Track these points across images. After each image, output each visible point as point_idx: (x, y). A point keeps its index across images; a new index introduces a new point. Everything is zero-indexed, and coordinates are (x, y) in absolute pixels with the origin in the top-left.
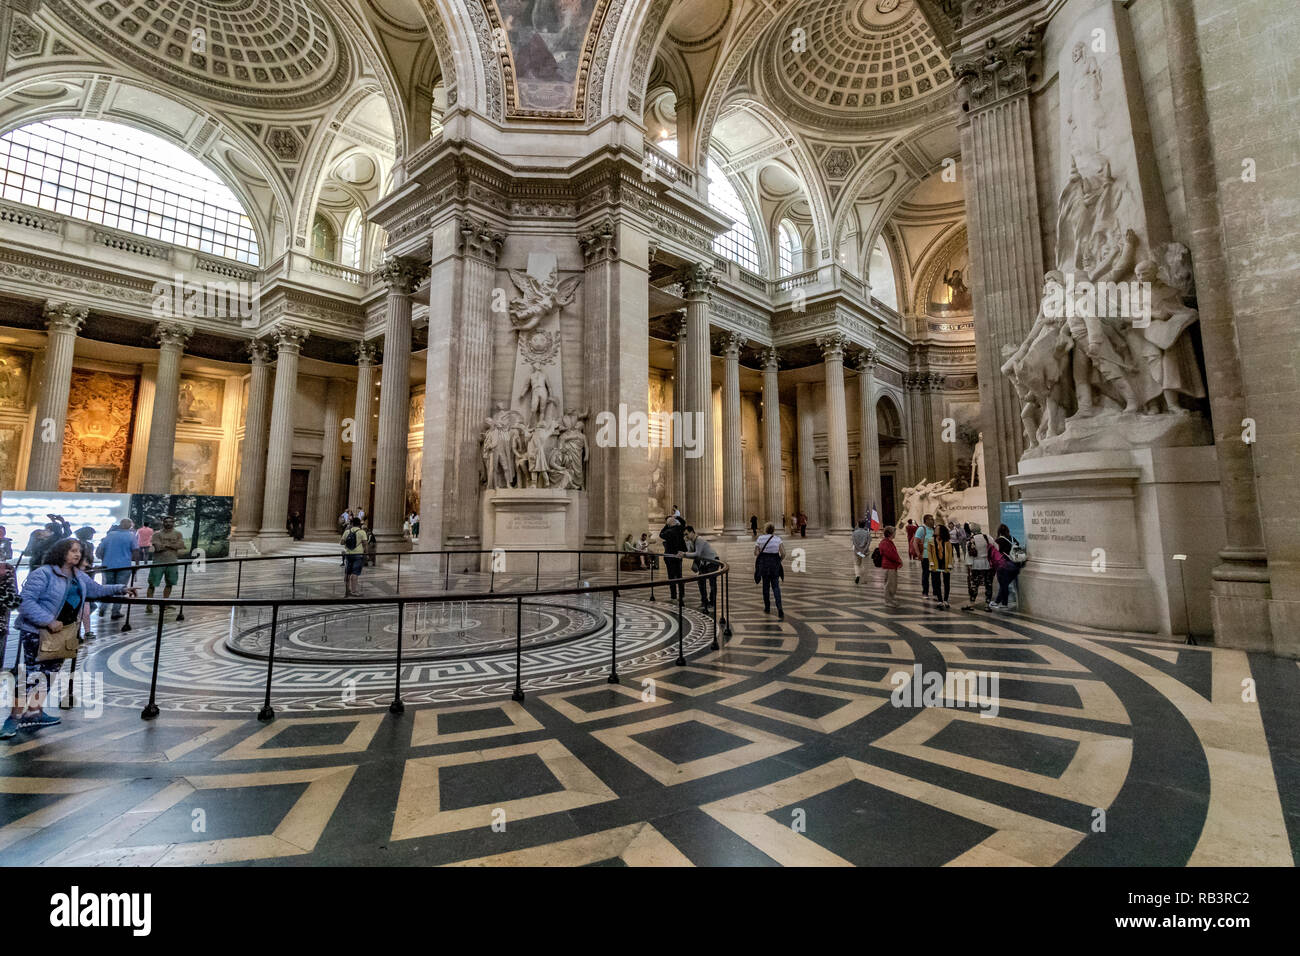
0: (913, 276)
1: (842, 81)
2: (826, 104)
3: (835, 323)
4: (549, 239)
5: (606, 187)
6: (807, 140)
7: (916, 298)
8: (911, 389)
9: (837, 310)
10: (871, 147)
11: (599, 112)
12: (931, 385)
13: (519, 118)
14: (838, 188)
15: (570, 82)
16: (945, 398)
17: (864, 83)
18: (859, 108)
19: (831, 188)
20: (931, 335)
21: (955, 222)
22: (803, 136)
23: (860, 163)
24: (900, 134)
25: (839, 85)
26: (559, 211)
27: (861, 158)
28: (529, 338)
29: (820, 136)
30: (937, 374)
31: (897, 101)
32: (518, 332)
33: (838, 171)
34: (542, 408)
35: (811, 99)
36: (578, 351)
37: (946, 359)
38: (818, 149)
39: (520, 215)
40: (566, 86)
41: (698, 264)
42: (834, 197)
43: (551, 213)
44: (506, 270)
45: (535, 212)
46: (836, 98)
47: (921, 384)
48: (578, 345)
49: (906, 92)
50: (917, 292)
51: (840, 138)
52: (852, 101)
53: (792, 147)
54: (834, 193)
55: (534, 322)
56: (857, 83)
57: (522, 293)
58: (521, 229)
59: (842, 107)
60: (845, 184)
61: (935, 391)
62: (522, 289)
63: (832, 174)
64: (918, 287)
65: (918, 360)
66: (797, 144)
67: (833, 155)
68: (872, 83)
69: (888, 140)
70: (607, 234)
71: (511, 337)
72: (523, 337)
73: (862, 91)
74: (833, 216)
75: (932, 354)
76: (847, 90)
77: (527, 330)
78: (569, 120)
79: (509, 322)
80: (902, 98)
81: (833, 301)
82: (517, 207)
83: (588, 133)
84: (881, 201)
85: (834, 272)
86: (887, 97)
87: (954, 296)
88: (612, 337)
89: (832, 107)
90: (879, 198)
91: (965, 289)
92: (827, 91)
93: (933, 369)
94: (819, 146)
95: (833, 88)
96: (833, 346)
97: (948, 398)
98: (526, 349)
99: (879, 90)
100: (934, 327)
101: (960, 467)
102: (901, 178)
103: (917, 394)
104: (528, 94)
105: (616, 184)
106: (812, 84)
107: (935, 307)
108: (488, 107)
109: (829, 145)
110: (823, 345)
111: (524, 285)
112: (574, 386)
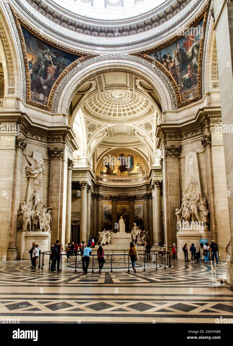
0: (97, 161)
1: (100, 106)
2: (94, 111)
3: (86, 178)
4: (38, 147)
5: (61, 136)
6: (86, 119)
7: (97, 169)
8: (94, 199)
9: (87, 173)
10: (101, 126)
11: (57, 111)
12: (99, 198)
13: (31, 104)
14: (90, 135)
15: (47, 96)
16: (102, 202)
17: (105, 109)
18: (102, 114)
19: (88, 134)
20: (100, 182)
21: (111, 148)
22: (85, 117)
23: (98, 129)
24: (110, 125)
25: (99, 107)
26: (42, 138)
27: (98, 128)
28: (33, 180)
29: (89, 119)
30: (101, 194)
31: (112, 116)
32: (28, 178)
33: (91, 130)
34: (38, 205)
35: (91, 108)
36: (46, 186)
37: (103, 190)
38: (88, 122)
39: (30, 137)
40: (46, 98)
41: (72, 160)
42: (89, 137)
43: (39, 139)
44: (25, 155)
45: (35, 137)
46: (97, 110)
47: (96, 197)
48: (46, 184)
49: (114, 115)
50: (97, 167)
51: (94, 121)
52: (100, 112)
53: (81, 119)
54: (89, 136)
55: (36, 175)
56: (103, 108)
57: (30, 164)
58: (30, 142)
59: (98, 113)
60: (92, 134)
61: (100, 200)
62: (31, 163)
63: (90, 130)
64: (98, 165)
65: (96, 190)
66: (83, 119)
67: (91, 125)
68: (107, 109)
69: (107, 125)
70: (62, 152)
71: (26, 179)
72: (31, 180)
73: (104, 110)
74: (88, 142)
75: (101, 188)
76: (100, 109)
77: (33, 178)
78: (46, 109)
79: (25, 173)
80: (113, 116)
81: (87, 171)
82: (29, 134)
83: (52, 115)
84: (98, 140)
85: (86, 160)
86: (109, 114)
87: (107, 170)
88: (61, 185)
89: (95, 112)
90: (98, 139)
91: (110, 169)
92: (95, 107)
93: (100, 193)
94: (88, 121)
95: (97, 107)
96: (85, 185)
97: (104, 202)
98: (32, 184)
99: (108, 112)
100: (101, 179)
101: (105, 225)
102: (105, 135)
103: (95, 200)
104: (34, 96)
105: (64, 136)
106: (92, 105)
107: (102, 173)
108: (23, 98)
109: (91, 122)
110: (81, 184)
111: (32, 162)
112: (45, 198)
